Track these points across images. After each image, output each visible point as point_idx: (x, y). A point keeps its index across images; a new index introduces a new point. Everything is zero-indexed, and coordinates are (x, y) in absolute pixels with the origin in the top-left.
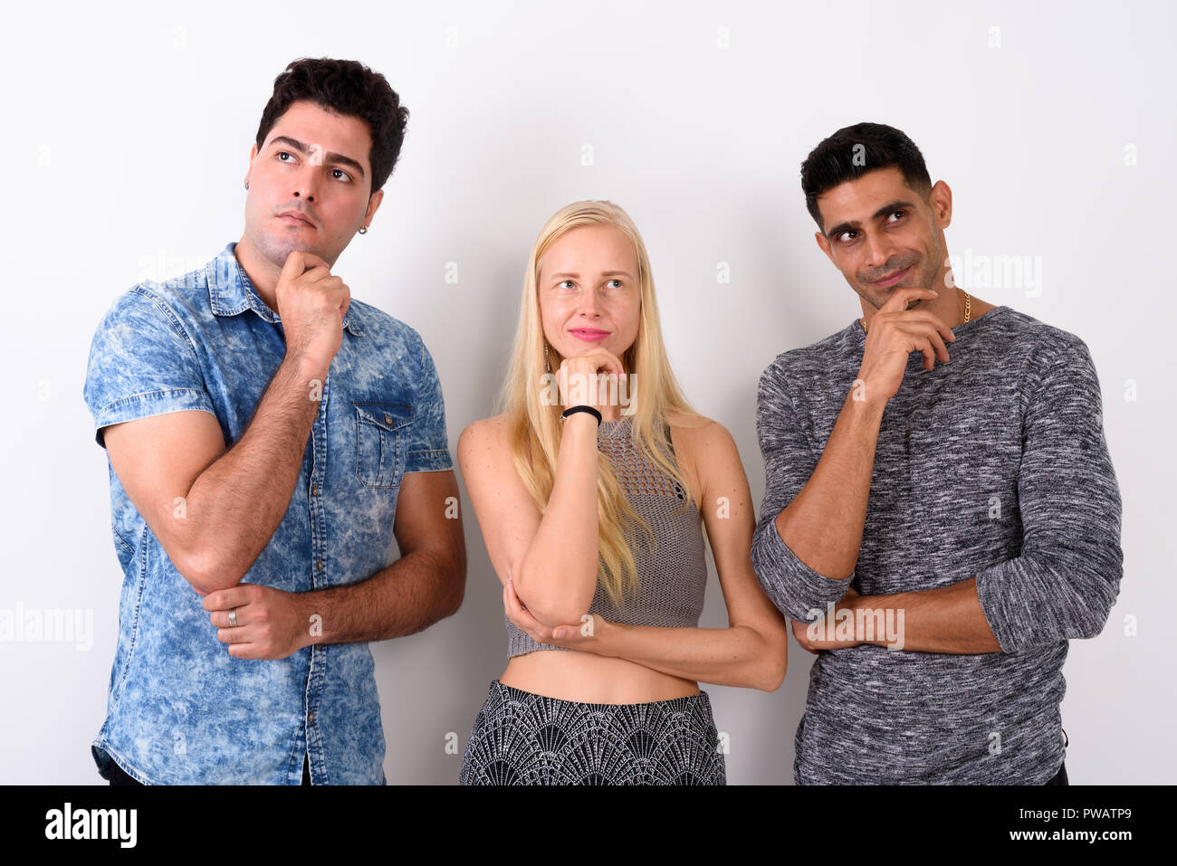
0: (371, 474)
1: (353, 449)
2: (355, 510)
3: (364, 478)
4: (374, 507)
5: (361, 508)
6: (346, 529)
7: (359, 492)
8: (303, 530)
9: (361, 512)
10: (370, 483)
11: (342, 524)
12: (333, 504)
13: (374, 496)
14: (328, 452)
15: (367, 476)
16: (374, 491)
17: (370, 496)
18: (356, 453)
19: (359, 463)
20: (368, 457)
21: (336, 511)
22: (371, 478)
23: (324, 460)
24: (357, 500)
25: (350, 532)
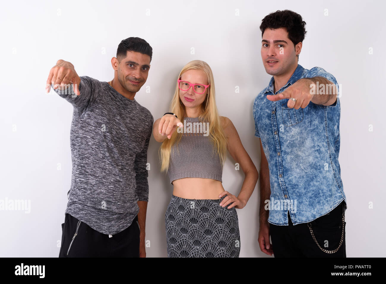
0: (288, 123)
1: (281, 118)
2: (288, 135)
3: (286, 125)
4: (293, 131)
5: (289, 133)
6: (287, 141)
7: (287, 129)
8: (273, 146)
9: (290, 134)
10: (289, 125)
11: (286, 140)
12: (282, 135)
13: (291, 128)
14: (277, 121)
15: (287, 124)
16: (291, 127)
17: (290, 129)
18: (282, 119)
19: (284, 121)
20: (285, 118)
21: (283, 137)
22: (288, 124)
23: (276, 124)
24: (287, 131)
25: (289, 141)
